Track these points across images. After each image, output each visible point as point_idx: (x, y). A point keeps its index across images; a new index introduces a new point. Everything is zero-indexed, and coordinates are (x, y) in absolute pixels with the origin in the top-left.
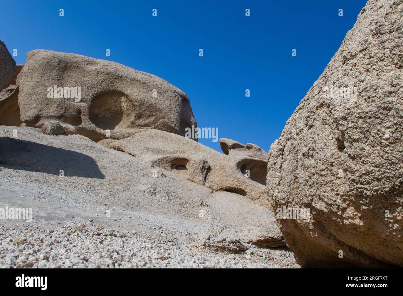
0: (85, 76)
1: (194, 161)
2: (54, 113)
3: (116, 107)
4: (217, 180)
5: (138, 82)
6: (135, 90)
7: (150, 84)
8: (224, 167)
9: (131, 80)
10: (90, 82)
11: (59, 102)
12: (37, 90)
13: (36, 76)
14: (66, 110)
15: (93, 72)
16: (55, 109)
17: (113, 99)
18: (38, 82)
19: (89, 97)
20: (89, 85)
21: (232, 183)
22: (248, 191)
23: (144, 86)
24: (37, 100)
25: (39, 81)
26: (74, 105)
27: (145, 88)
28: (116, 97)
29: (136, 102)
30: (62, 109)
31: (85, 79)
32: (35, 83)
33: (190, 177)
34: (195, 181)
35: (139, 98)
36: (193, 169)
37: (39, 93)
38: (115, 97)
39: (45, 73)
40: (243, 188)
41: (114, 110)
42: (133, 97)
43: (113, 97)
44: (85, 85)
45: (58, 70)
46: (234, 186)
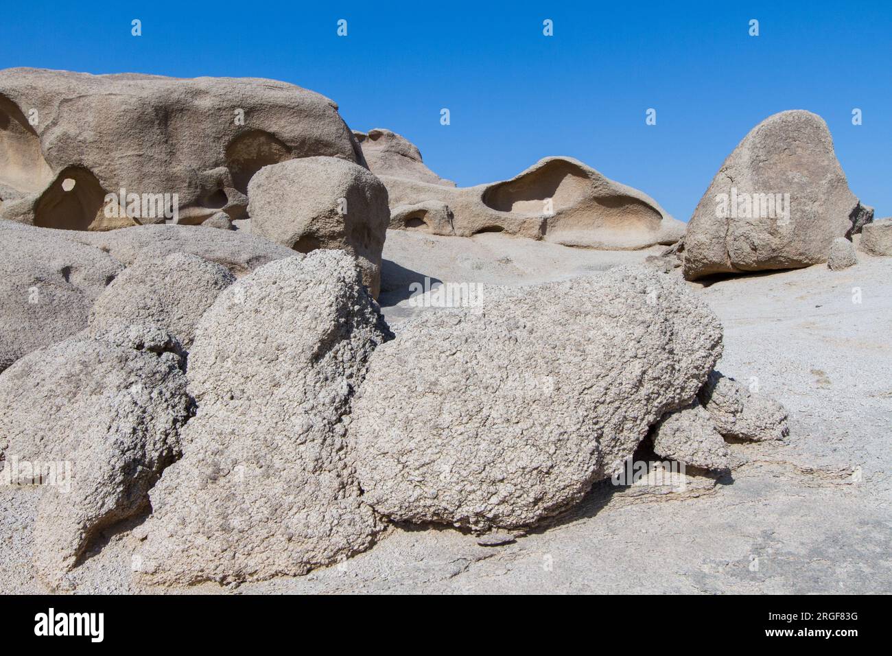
0: (200, 122)
1: (436, 211)
2: (189, 197)
3: (249, 155)
4: (465, 224)
5: (283, 108)
6: (282, 122)
7: (302, 107)
8: (467, 207)
9: (272, 107)
10: (214, 130)
11: (190, 178)
12: (145, 170)
13: (129, 146)
14: (203, 187)
15: (211, 112)
16: (187, 192)
17: (245, 144)
18: (140, 156)
19: (222, 156)
20: (214, 135)
21: (485, 222)
22: (505, 226)
23: (294, 112)
24: (153, 185)
25: (141, 153)
26: (211, 176)
27: (295, 115)
28: (251, 140)
29: (292, 141)
30: (196, 188)
31: (203, 127)
32: (136, 159)
33: (437, 231)
34: (443, 233)
35: (296, 133)
36: (437, 221)
37: (151, 173)
38: (248, 139)
39: (143, 136)
40: (499, 224)
41: (245, 160)
42: (287, 135)
43: (245, 141)
44: (208, 136)
45: (159, 124)
46: (487, 225)
